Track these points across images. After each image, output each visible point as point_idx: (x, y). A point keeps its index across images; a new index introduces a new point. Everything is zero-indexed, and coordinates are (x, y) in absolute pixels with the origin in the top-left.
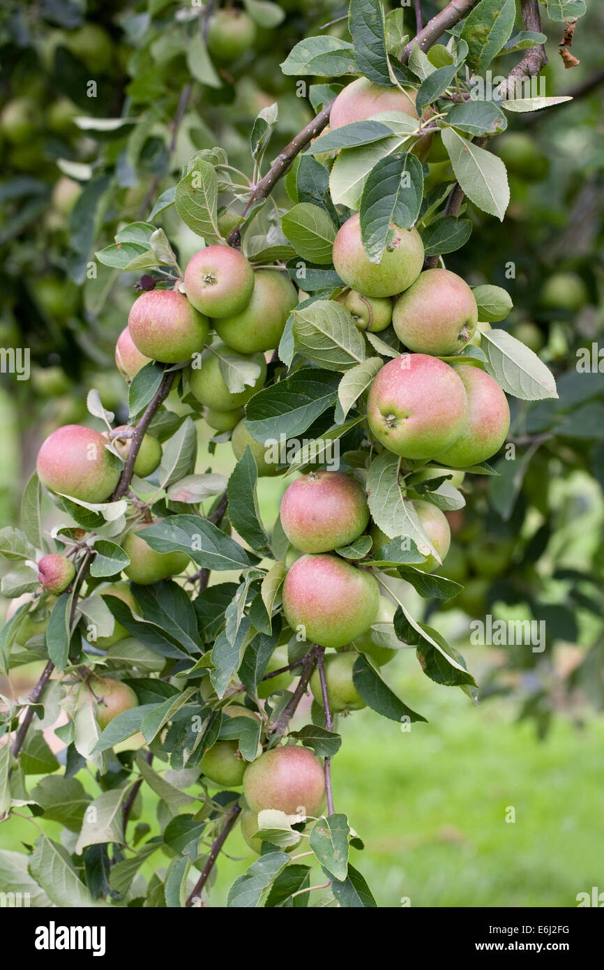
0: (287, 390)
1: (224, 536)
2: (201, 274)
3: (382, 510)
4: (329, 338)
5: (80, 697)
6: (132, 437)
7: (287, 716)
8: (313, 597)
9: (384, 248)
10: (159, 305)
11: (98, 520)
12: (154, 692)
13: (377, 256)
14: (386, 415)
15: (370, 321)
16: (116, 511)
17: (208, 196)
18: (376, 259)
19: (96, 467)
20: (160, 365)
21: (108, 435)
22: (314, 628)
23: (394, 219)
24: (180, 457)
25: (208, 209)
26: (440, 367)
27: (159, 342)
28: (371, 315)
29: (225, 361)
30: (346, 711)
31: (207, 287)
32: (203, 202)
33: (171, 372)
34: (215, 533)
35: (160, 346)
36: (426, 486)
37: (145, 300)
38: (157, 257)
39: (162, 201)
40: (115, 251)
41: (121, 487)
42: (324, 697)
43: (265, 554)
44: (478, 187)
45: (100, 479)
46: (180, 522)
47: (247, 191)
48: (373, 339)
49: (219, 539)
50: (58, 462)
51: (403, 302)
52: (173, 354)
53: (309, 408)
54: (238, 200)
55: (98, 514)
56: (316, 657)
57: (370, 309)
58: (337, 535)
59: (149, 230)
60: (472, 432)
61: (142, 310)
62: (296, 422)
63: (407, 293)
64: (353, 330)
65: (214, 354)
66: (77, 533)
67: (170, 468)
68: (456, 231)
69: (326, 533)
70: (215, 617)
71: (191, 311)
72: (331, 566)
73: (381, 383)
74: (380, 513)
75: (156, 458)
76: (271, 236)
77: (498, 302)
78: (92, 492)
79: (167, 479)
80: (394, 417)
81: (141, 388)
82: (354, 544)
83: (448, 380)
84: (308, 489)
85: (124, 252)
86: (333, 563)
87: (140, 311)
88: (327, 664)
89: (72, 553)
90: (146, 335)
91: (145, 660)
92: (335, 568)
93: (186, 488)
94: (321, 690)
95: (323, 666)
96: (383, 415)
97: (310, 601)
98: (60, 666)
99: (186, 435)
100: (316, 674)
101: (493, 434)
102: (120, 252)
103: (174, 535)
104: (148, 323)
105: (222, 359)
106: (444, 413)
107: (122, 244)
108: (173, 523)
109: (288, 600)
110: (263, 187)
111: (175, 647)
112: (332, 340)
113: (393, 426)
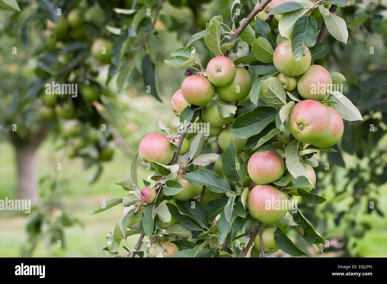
0: (251, 116)
1: (220, 178)
2: (215, 68)
3: (291, 165)
4: (273, 93)
5: (157, 248)
6: (179, 138)
7: (244, 255)
8: (264, 203)
9: (301, 55)
10: (196, 81)
11: (168, 172)
12: (184, 246)
13: (298, 58)
14: (299, 125)
15: (288, 87)
16: (175, 168)
17: (218, 35)
18: (298, 59)
19: (166, 150)
20: (193, 107)
21: (169, 137)
22: (264, 215)
23: (305, 43)
24: (198, 146)
25: (217, 41)
26: (320, 105)
27: (196, 96)
28: (289, 84)
29: (220, 105)
30: (269, 253)
31: (217, 73)
32: (216, 38)
33: (197, 110)
34: (216, 177)
35: (196, 98)
36: (306, 157)
37: (189, 79)
38: (194, 61)
39: (192, 39)
40: (173, 59)
41: (174, 159)
42: (261, 246)
43: (237, 186)
44: (335, 30)
45: (167, 155)
46: (201, 172)
47: (229, 34)
48: (289, 94)
49: (218, 179)
50: (150, 148)
51: (303, 78)
52: (202, 102)
53: (260, 123)
54: (226, 38)
55: (168, 169)
56: (258, 229)
57: (288, 82)
58: (274, 176)
59: (187, 51)
60: (330, 132)
61: (188, 83)
62: (255, 129)
63: (305, 74)
64: (282, 90)
65: (215, 102)
66: (158, 178)
67: (194, 151)
68: (323, 49)
69: (269, 175)
70: (213, 213)
71: (209, 83)
72: (271, 189)
73: (296, 112)
74: (290, 167)
75: (188, 147)
76: (239, 53)
77: (339, 79)
78: (164, 161)
79: (193, 156)
80: (302, 126)
81: (184, 117)
82: (280, 180)
83: (324, 110)
84: (261, 157)
85: (177, 60)
86: (271, 188)
87: (188, 84)
88: (262, 233)
89: (154, 187)
90: (190, 94)
91: (183, 233)
92: (273, 190)
93: (201, 160)
94: (260, 244)
95: (261, 233)
96: (297, 125)
97: (263, 204)
98: (149, 235)
99: (201, 137)
100: (258, 237)
101: (339, 134)
102: (175, 60)
103: (198, 178)
104: (191, 88)
105: (219, 104)
106: (323, 124)
107: (176, 56)
108: (198, 173)
109: (252, 204)
110: (238, 32)
111: (196, 226)
112: (274, 94)
113: (302, 129)
